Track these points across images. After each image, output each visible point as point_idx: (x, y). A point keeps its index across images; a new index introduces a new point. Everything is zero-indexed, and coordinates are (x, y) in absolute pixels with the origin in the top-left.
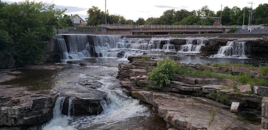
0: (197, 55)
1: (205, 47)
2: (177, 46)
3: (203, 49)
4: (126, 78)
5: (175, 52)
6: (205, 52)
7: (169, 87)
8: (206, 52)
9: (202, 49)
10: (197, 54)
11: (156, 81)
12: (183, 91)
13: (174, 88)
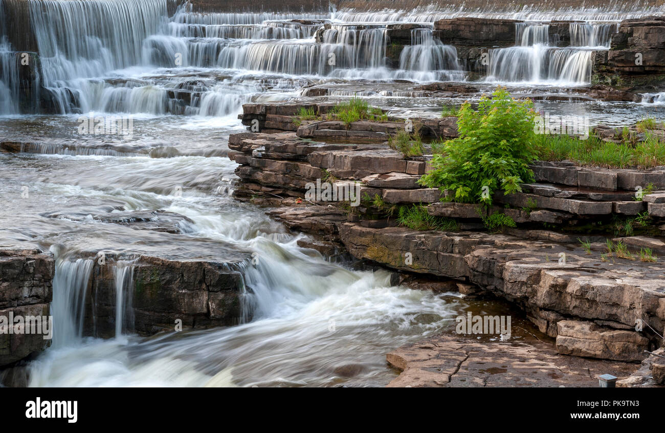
0: (577, 95)
1: (613, 59)
2: (472, 51)
3: (604, 68)
4: (286, 196)
5: (465, 81)
6: (614, 82)
7: (519, 208)
8: (620, 81)
9: (600, 65)
10: (574, 90)
11: (465, 185)
12: (575, 216)
13: (537, 209)
